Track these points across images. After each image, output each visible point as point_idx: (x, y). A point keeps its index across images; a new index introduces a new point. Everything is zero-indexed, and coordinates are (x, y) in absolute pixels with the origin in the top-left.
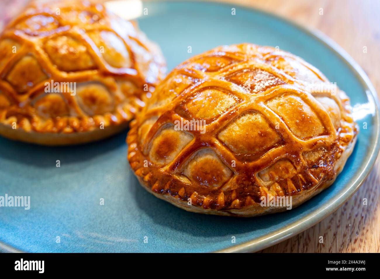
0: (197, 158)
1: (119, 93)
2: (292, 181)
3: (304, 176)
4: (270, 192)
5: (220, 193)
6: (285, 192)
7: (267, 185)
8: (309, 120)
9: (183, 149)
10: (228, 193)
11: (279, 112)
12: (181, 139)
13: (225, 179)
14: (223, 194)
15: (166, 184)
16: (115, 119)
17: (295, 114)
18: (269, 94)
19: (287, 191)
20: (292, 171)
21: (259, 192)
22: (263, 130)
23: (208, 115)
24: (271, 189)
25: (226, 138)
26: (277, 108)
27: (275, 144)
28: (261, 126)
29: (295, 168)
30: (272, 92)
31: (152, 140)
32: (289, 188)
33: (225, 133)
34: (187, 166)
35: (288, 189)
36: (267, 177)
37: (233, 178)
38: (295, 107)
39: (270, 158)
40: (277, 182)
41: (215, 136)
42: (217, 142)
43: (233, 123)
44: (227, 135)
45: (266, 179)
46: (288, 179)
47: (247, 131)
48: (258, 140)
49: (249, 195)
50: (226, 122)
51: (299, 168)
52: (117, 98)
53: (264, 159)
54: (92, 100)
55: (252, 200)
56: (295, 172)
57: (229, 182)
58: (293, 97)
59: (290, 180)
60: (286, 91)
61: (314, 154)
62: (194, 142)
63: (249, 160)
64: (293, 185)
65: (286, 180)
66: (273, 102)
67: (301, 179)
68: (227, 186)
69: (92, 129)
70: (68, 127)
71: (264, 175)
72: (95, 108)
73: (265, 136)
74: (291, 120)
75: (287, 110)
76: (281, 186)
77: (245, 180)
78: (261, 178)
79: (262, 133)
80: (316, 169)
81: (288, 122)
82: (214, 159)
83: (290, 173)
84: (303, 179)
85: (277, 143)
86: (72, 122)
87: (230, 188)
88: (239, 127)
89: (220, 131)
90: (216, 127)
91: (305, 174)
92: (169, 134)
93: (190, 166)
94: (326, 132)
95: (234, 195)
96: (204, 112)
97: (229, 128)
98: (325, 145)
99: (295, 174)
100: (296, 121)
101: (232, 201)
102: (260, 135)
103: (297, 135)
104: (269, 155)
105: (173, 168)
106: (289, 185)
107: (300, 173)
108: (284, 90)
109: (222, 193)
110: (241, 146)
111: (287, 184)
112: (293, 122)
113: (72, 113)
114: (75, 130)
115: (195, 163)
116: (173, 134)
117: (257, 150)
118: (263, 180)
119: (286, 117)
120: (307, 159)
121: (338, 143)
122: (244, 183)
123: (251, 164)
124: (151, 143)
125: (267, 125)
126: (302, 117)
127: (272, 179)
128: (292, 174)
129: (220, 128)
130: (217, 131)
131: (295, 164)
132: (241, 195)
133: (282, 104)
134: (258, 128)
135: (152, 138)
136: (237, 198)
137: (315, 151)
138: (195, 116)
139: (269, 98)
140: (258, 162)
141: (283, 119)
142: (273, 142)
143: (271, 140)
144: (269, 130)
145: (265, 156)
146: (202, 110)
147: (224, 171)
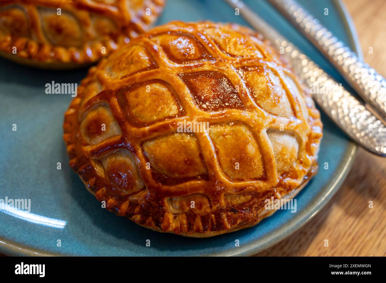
0: (118, 155)
1: (91, 30)
2: (202, 219)
3: (216, 218)
4: (175, 220)
5: (126, 200)
6: (190, 227)
7: (174, 212)
8: (249, 161)
9: (109, 138)
10: (133, 205)
11: (217, 142)
12: (111, 127)
13: (135, 189)
14: (128, 204)
15: (82, 165)
16: (78, 56)
17: (234, 151)
18: (217, 118)
19: (191, 227)
20: (206, 209)
21: (162, 217)
22: (190, 157)
23: (143, 116)
24: (177, 218)
25: (149, 151)
26: (218, 137)
27: (198, 176)
28: (190, 152)
29: (211, 207)
30: (221, 117)
31: (88, 112)
32: (195, 224)
33: (151, 145)
34: (107, 158)
35: (193, 225)
36: (177, 205)
37: (144, 192)
38: (239, 142)
39: (186, 189)
40: (186, 213)
41: (140, 144)
42: (140, 151)
43: (164, 137)
44: (152, 147)
45: (176, 206)
46: (198, 215)
47: (174, 152)
48: (182, 166)
49: (152, 216)
50: (156, 134)
51: (215, 208)
52: (87, 35)
53: (180, 188)
54: (58, 29)
55: (153, 223)
56: (209, 210)
57: (138, 195)
58: (243, 129)
59: (199, 217)
60: (239, 119)
61: (239, 197)
62: (119, 139)
63: (165, 182)
64: (201, 224)
65: (195, 216)
66: (216, 128)
67: (212, 220)
68: (135, 198)
69: (49, 61)
70: (25, 50)
71: (175, 202)
72: (59, 38)
73: (190, 164)
74: (227, 156)
75: (228, 143)
76: (188, 219)
77: (153, 200)
78: (172, 203)
79: (188, 160)
80: (235, 214)
81: (222, 158)
82: (131, 165)
83: (203, 210)
84: (214, 221)
85: (200, 175)
86: (31, 47)
87: (137, 201)
88: (168, 145)
89: (146, 141)
90: (144, 134)
91: (218, 216)
92: (103, 114)
93: (108, 160)
94: (264, 178)
95: (137, 209)
96: (142, 111)
97: (157, 141)
98: (257, 191)
99: (207, 212)
100: (233, 159)
101: (133, 214)
102: (186, 162)
103: (227, 174)
104: (186, 186)
105: (93, 153)
106: (196, 221)
107: (213, 213)
108: (236, 118)
109: (128, 202)
110: (161, 165)
111: (194, 220)
112: (228, 159)
113: (34, 36)
114: (30, 56)
115: (114, 159)
116: (106, 117)
117: (177, 175)
118: (172, 206)
119: (222, 151)
120: (229, 201)
121: (275, 191)
122: (152, 202)
123: (165, 188)
124: (85, 113)
125: (198, 154)
126: (241, 156)
127: (181, 209)
128: (204, 212)
129: (147, 138)
130: (143, 139)
131: (212, 202)
132: (145, 213)
133: (225, 134)
134: (186, 153)
135: (88, 109)
136: (139, 213)
137: (241, 195)
138: (131, 111)
139: (215, 121)
140: (173, 188)
141: (217, 152)
142: (198, 173)
143: (195, 170)
144: (198, 160)
145: (182, 186)
146: (140, 107)
147: (137, 182)
